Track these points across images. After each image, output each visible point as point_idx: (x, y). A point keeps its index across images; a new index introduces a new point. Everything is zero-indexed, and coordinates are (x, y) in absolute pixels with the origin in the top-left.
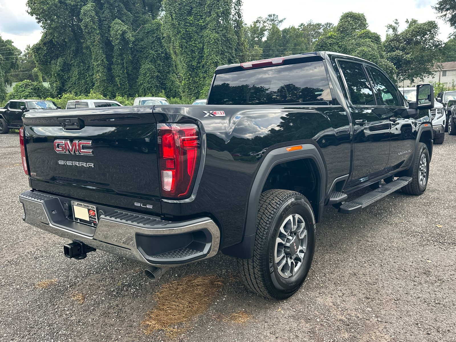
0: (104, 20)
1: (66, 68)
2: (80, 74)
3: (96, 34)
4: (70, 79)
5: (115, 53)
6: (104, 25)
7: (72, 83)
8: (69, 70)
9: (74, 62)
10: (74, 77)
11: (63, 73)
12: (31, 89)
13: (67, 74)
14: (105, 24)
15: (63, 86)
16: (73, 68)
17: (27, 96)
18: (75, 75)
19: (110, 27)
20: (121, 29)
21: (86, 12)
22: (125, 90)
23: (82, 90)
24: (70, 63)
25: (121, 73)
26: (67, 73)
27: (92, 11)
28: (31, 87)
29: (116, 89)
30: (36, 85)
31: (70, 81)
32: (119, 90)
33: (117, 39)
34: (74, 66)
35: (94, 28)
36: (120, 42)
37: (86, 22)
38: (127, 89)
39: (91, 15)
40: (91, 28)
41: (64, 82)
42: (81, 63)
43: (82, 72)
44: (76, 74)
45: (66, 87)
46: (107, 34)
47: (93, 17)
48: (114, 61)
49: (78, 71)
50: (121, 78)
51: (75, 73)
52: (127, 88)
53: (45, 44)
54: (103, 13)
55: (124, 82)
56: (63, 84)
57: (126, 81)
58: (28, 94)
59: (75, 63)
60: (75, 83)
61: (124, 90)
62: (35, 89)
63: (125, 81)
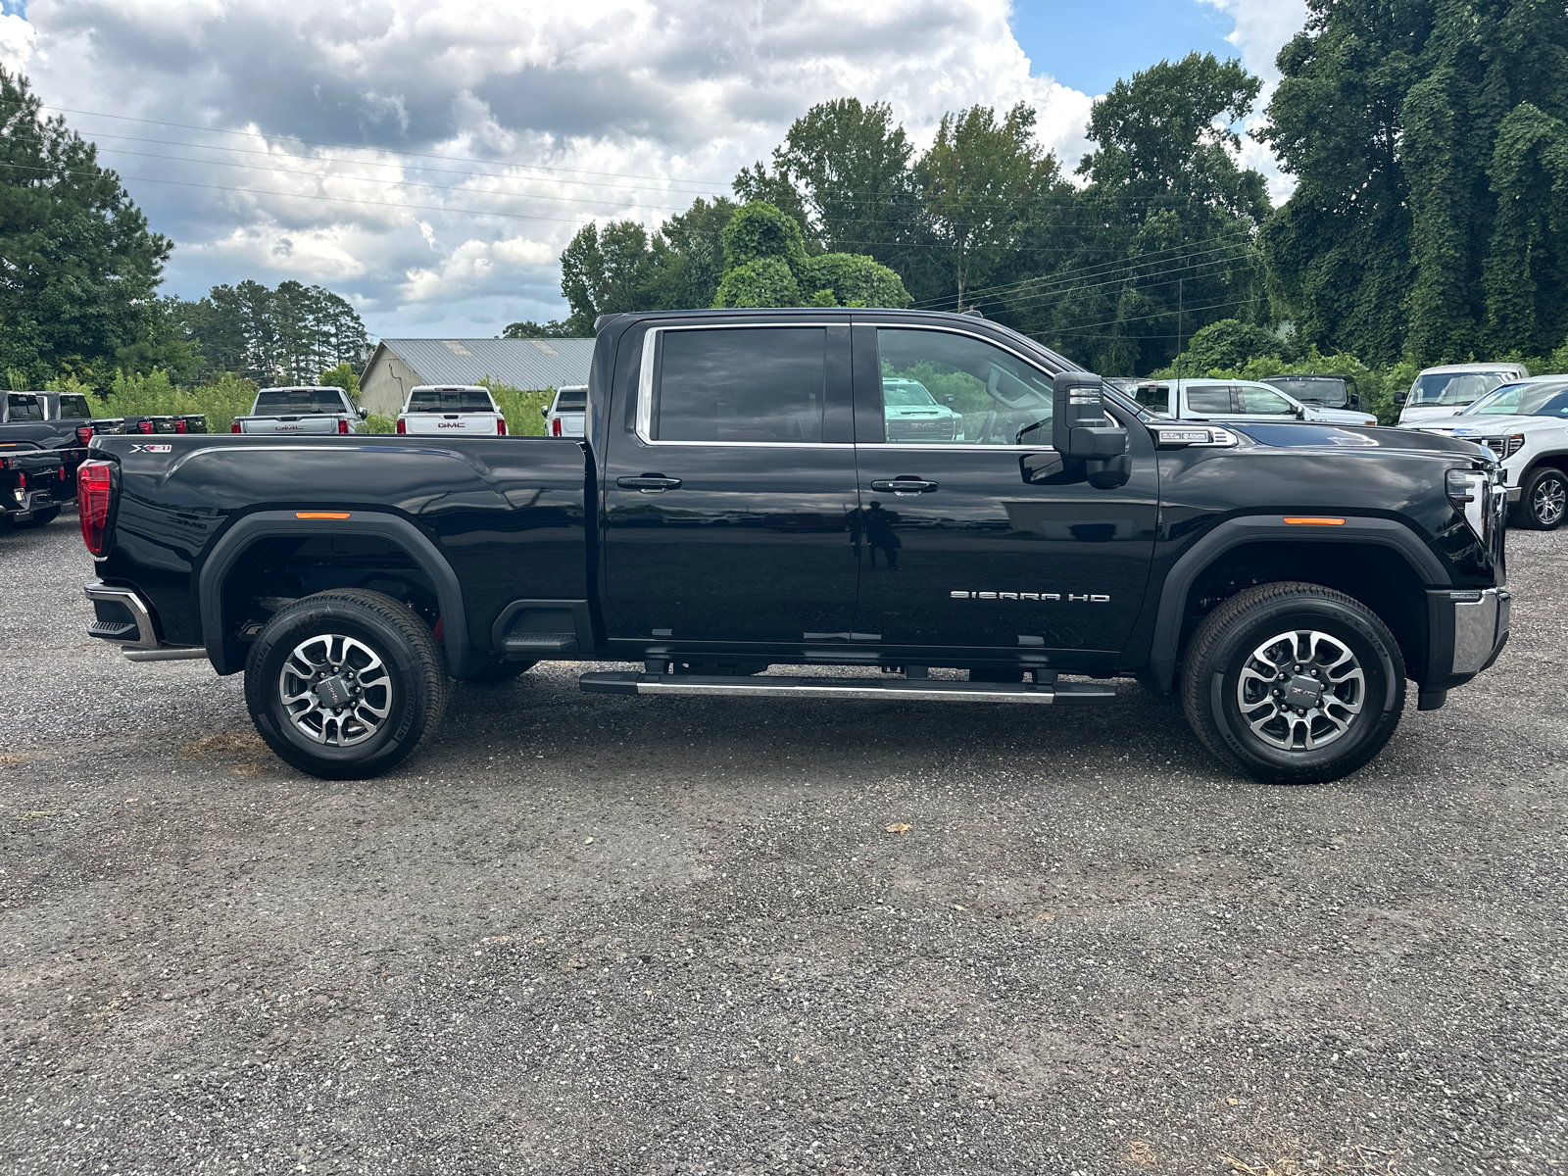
0: (1479, 116)
1: (1348, 276)
2: (1383, 293)
3: (1440, 164)
4: (1352, 311)
5: (1501, 217)
6: (1478, 132)
7: (1356, 320)
8: (1356, 282)
9: (1373, 259)
10: (1366, 302)
11: (1336, 291)
12: (1232, 343)
13: (1348, 294)
14: (1480, 128)
15: (1333, 330)
16: (1368, 277)
17: (1216, 362)
18: (1368, 296)
19: (1496, 134)
20: (1529, 136)
21: (1417, 102)
22: (1518, 337)
23: (1384, 340)
24: (1361, 263)
25: (1511, 282)
26: (1350, 291)
27: (1438, 94)
28: (1231, 339)
29: (1485, 335)
30: (1246, 333)
31: (1353, 314)
32: (1497, 337)
33: (1508, 171)
34: (1370, 269)
35: (1436, 147)
36: (1519, 180)
37: (1412, 133)
38: (1527, 334)
39: (1432, 109)
40: (1425, 148)
41: (1338, 319)
42: (1395, 259)
43: (1393, 286)
44: (1372, 294)
45: (1341, 334)
46: (1482, 158)
47: (1439, 111)
48: (1494, 243)
49: (1382, 283)
50: (1510, 297)
51: (1371, 288)
52: (1527, 330)
53: (1296, 213)
54: (1482, 91)
55: (1518, 308)
56: (1333, 325)
57: (1528, 307)
58: (1219, 357)
59: (1375, 262)
60: (1366, 322)
61: (1514, 336)
62: (1242, 344)
63: (1524, 308)
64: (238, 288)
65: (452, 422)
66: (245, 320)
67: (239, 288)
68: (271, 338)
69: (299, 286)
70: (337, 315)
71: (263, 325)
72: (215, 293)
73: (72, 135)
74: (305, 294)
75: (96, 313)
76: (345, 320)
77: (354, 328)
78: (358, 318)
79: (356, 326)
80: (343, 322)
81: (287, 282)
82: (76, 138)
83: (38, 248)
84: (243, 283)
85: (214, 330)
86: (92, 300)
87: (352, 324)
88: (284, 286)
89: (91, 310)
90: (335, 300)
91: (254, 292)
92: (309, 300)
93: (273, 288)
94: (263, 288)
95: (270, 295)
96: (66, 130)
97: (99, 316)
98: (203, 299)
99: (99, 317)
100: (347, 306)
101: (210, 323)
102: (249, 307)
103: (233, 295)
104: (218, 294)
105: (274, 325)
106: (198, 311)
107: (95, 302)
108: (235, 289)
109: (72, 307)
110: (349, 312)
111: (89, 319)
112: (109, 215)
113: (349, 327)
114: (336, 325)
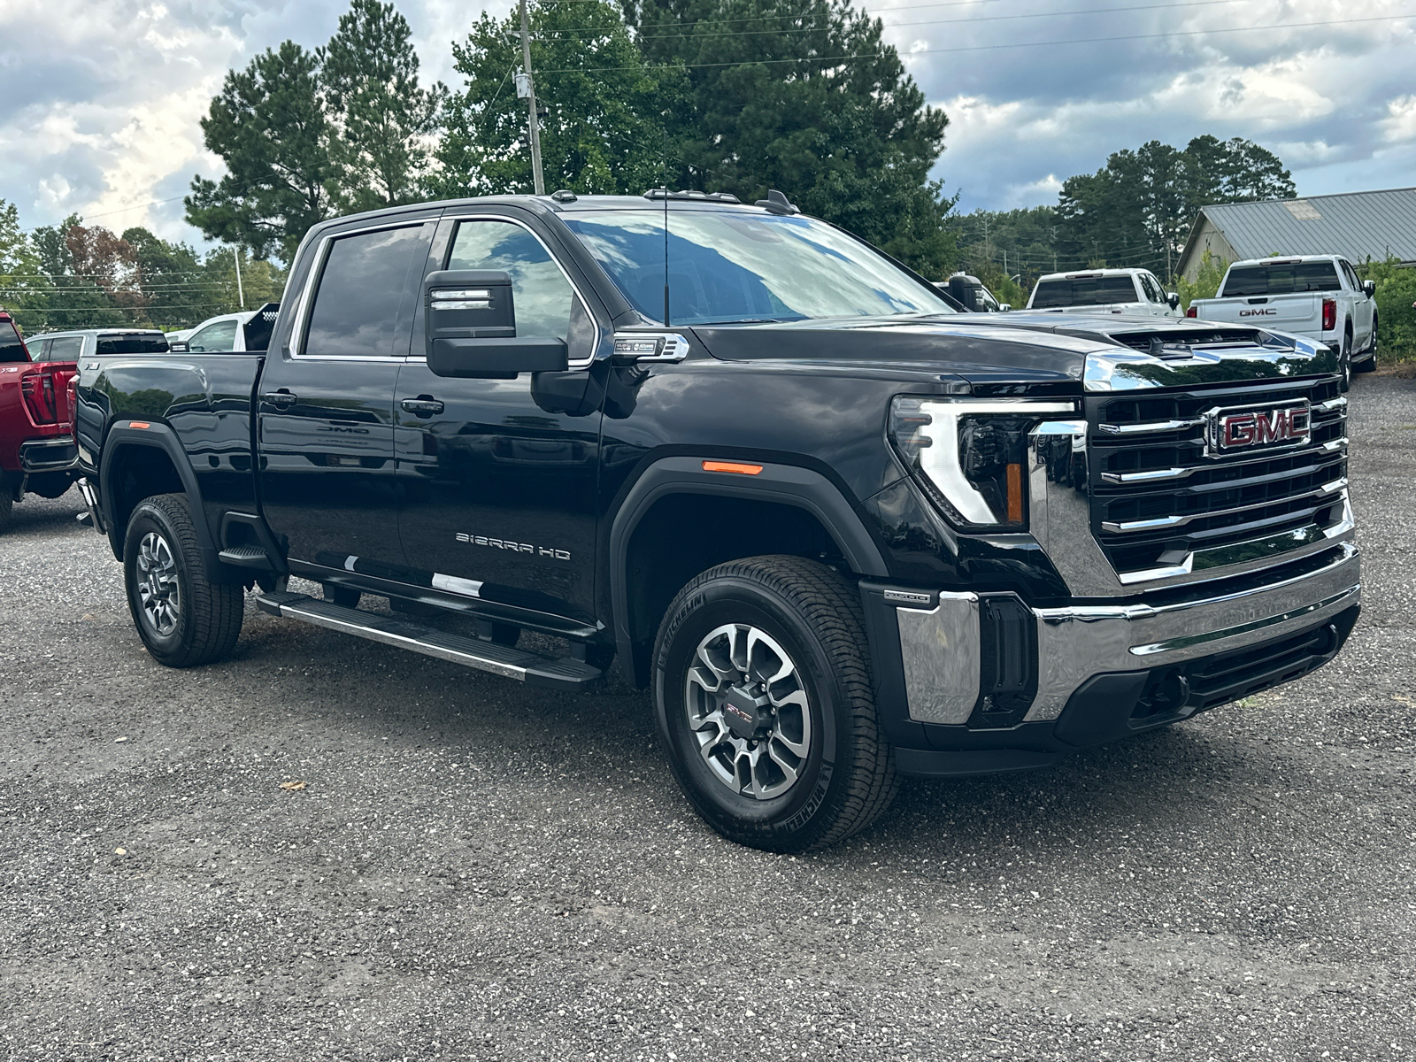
64: (1140, 153)
65: (1258, 307)
66: (1145, 192)
67: (1141, 151)
68: (1174, 212)
69: (1215, 141)
70: (1259, 174)
71: (1166, 195)
72: (1112, 161)
73: (860, 14)
74: (1220, 151)
75: (856, 209)
76: (1271, 180)
77: (1281, 188)
78: (1287, 175)
79: (1284, 185)
80: (1267, 182)
81: (1199, 138)
82: (863, 16)
83: (809, 144)
84: (1146, 145)
85: (1108, 208)
86: (856, 195)
87: (1278, 184)
88: (1196, 145)
89: (852, 207)
90: (1258, 154)
91: (1158, 155)
92: (1225, 158)
93: (1181, 147)
94: (1169, 149)
95: (1178, 156)
96: (852, 9)
97: (859, 212)
98: (1101, 170)
99: (862, 212)
100: (1274, 160)
101: (1103, 199)
102: (1151, 175)
103: (1132, 162)
104: (1116, 163)
105: (1180, 194)
106: (1093, 186)
107: (860, 197)
108: (1136, 154)
109: (835, 205)
110: (1276, 168)
111: (850, 217)
112: (888, 98)
113: (1274, 188)
114: (1258, 187)
